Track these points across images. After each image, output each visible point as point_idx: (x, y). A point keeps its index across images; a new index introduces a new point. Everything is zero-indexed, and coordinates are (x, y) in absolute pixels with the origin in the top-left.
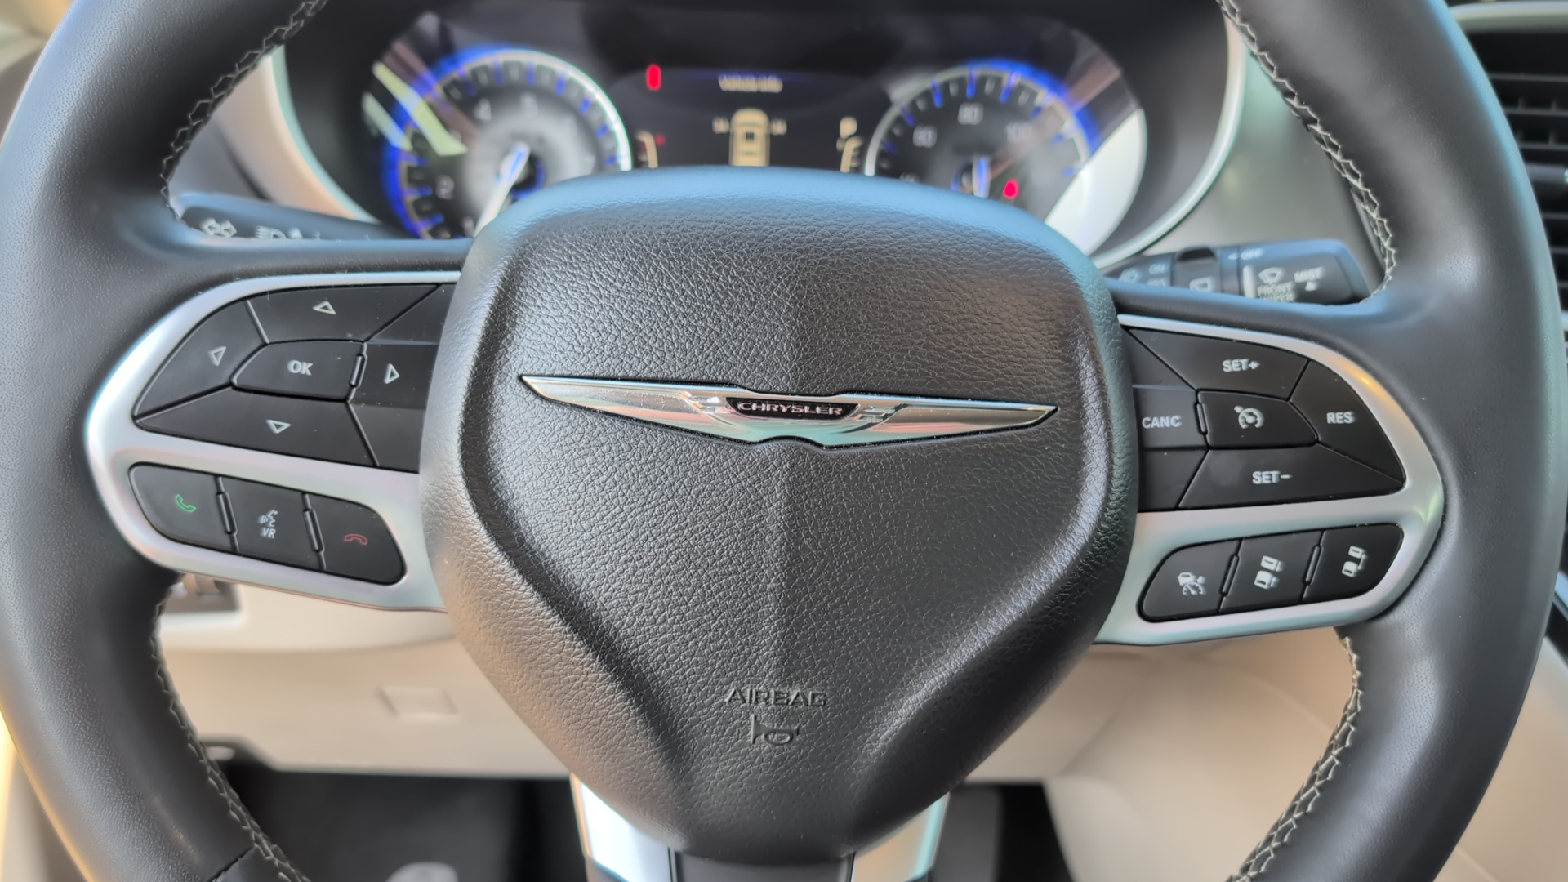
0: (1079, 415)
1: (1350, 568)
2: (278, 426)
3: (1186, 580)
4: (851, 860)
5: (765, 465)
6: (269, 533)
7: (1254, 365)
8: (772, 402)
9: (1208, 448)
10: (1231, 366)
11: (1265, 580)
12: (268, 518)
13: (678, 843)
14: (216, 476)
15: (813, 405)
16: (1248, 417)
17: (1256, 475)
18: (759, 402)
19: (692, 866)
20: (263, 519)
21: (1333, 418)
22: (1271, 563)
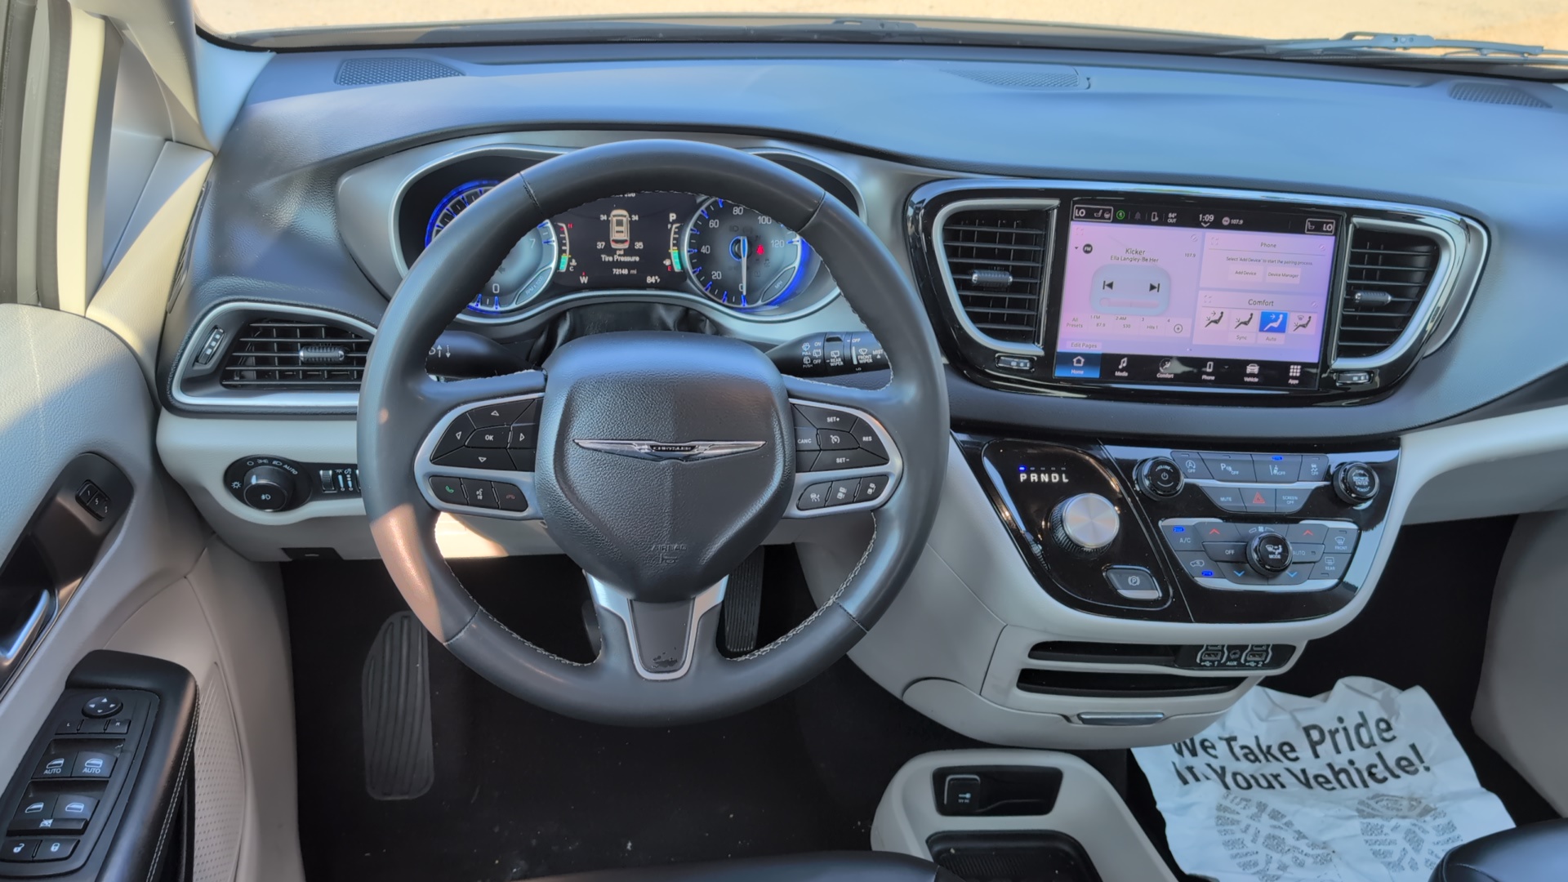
0: (774, 444)
1: (870, 491)
2: (482, 459)
3: (813, 496)
4: (694, 599)
5: (664, 469)
6: (480, 497)
7: (838, 419)
8: (666, 446)
9: (820, 450)
10: (830, 420)
11: (840, 496)
12: (479, 492)
13: (630, 596)
14: (460, 478)
15: (680, 447)
16: (835, 439)
17: (838, 459)
18: (661, 446)
19: (636, 604)
20: (478, 493)
21: (865, 439)
22: (843, 490)
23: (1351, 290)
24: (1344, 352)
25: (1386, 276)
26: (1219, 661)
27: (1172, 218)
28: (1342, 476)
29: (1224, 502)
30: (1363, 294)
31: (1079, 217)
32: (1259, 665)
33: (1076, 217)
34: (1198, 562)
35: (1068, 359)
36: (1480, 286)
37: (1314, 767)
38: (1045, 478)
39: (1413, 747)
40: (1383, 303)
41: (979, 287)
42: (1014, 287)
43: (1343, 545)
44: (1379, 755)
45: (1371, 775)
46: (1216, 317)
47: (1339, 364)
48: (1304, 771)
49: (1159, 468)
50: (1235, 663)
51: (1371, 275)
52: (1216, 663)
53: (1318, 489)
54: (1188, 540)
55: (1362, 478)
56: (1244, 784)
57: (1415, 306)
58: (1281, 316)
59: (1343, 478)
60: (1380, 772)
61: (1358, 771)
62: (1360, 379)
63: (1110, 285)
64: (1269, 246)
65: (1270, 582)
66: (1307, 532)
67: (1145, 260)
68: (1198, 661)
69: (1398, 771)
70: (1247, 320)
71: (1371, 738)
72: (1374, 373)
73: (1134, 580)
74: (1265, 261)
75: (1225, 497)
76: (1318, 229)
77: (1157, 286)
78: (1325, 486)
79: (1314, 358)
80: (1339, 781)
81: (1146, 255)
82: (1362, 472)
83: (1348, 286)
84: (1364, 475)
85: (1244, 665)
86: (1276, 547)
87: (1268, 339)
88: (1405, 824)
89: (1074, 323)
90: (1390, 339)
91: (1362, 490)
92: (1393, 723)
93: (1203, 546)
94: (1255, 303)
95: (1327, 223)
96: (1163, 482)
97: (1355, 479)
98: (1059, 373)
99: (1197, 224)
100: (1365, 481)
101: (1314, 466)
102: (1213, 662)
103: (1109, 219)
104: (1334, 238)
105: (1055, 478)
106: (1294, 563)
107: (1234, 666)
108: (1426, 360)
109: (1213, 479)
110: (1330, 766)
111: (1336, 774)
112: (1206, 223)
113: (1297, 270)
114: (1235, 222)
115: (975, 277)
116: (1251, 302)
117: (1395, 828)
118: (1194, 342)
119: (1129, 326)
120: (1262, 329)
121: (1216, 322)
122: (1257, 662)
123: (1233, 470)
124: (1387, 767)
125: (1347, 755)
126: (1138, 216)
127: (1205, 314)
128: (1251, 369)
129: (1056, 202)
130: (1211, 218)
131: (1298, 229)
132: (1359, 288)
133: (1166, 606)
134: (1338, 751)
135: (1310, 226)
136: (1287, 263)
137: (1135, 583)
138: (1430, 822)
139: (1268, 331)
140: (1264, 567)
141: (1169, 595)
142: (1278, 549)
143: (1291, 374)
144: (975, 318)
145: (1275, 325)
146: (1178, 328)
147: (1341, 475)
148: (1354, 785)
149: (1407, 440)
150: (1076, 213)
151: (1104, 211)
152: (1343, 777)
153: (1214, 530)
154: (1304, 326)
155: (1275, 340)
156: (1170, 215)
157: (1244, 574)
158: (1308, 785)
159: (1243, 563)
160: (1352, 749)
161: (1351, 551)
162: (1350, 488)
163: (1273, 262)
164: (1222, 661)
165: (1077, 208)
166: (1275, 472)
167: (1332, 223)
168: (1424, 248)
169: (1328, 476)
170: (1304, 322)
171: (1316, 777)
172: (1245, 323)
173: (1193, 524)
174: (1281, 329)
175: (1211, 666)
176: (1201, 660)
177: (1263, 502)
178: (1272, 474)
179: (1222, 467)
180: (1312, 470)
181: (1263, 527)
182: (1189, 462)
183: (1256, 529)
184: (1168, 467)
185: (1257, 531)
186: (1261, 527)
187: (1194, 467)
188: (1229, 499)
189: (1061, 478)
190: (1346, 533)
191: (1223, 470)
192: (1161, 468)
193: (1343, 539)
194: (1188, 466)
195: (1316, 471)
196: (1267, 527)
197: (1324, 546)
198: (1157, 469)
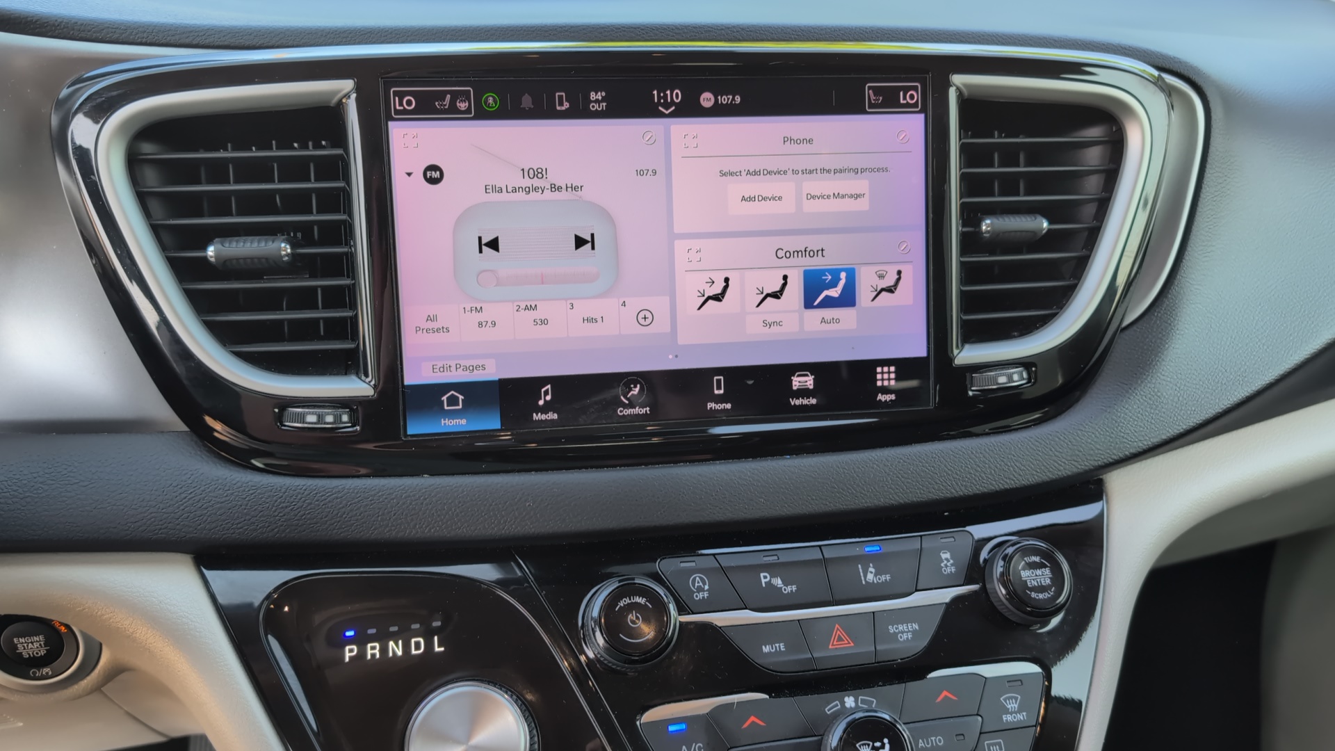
23: (971, 215)
24: (975, 333)
25: (1037, 184)
27: (597, 101)
28: (1000, 570)
29: (770, 652)
30: (995, 221)
31: (405, 112)
33: (397, 112)
35: (430, 397)
36: (1203, 191)
38: (395, 649)
40: (1034, 233)
41: (225, 270)
42: (297, 265)
43: (1020, 711)
46: (717, 289)
47: (967, 355)
49: (621, 604)
51: (1009, 184)
53: (957, 600)
54: (699, 748)
55: (1039, 572)
57: (1093, 235)
58: (843, 275)
59: (1002, 574)
62: (1010, 379)
63: (494, 245)
64: (798, 142)
66: (943, 694)
67: (555, 188)
70: (778, 289)
72: (1036, 366)
74: (795, 172)
75: (772, 644)
76: (889, 102)
77: (589, 239)
78: (975, 593)
79: (917, 347)
81: (554, 177)
82: (1037, 559)
83: (964, 208)
84: (1041, 566)
86: (878, 744)
87: (823, 321)
89: (430, 325)
90: (1059, 299)
91: (1041, 596)
94: (789, 255)
95: (906, 90)
96: (633, 632)
97: (1025, 574)
98: (417, 427)
99: (650, 111)
100: (1043, 576)
101: (945, 555)
103: (468, 111)
104: (922, 116)
105: (418, 646)
108: (1127, 332)
109: (745, 608)
112: (667, 106)
113: (860, 185)
114: (724, 100)
115: (211, 251)
116: (781, 254)
118: (682, 340)
119: (544, 322)
120: (809, 304)
121: (718, 298)
123: (786, 583)
126: (527, 101)
127: (692, 285)
128: (797, 382)
129: (347, 85)
130: (677, 95)
131: (852, 105)
132: (992, 210)
135: (873, 97)
136: (841, 171)
139: (821, 305)
142: (883, 744)
143: (879, 383)
144: (224, 335)
145: (834, 293)
146: (645, 318)
147: (999, 568)
149: (1116, 481)
150: (395, 104)
151: (455, 96)
153: (752, 718)
154: (890, 290)
155: (838, 321)
156: (593, 96)
161: (1034, 721)
162: (1018, 595)
163: (811, 172)
165: (396, 93)
166: (870, 577)
167: (915, 88)
168: (1094, 132)
169: (975, 571)
170: (889, 281)
172: (776, 295)
173: (707, 711)
174: (848, 299)
177: (849, 643)
178: (864, 582)
179: (763, 581)
180: (942, 565)
181: (852, 699)
182: (695, 578)
183: (837, 705)
184: (641, 598)
185: (838, 710)
186: (846, 699)
187: (707, 587)
188: (779, 646)
189: (429, 645)
190: (1022, 684)
191: (764, 585)
192: (626, 603)
193: (1016, 699)
194: (694, 587)
195: (952, 565)
196: (860, 698)
197: (980, 718)
198: (619, 606)
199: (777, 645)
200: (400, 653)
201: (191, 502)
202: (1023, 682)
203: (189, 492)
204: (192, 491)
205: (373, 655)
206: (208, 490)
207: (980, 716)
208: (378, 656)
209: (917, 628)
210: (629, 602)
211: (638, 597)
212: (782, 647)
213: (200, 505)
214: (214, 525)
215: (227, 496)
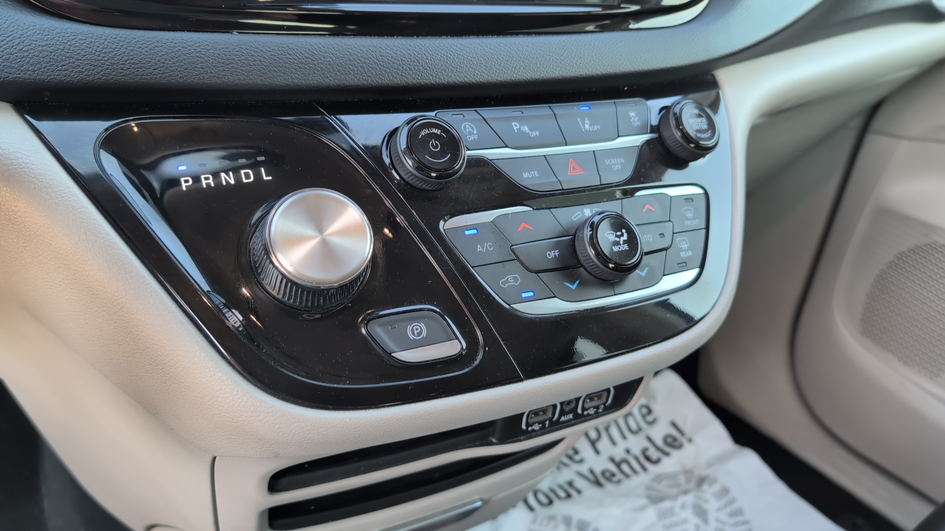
26: (551, 420)
29: (528, 178)
32: (600, 410)
34: (510, 278)
37: (600, 464)
38: (228, 179)
39: (674, 425)
43: (694, 218)
44: (650, 439)
45: (648, 459)
48: (592, 471)
49: (423, 133)
50: (571, 416)
52: (547, 423)
53: (644, 144)
54: (489, 246)
55: (699, 120)
56: (544, 500)
60: (654, 454)
61: (637, 459)
65: (617, 291)
66: (647, 206)
68: (524, 427)
69: (667, 449)
71: (638, 424)
73: (417, 329)
75: (529, 171)
78: (654, 139)
80: (622, 472)
82: (697, 112)
85: (582, 416)
86: (619, 233)
88: (689, 499)
91: (703, 136)
92: (654, 407)
93: (513, 251)
96: (434, 155)
101: (632, 114)
102: (543, 423)
105: (247, 176)
106: (647, 253)
107: (570, 420)
109: (507, 147)
110: (612, 460)
111: (618, 465)
117: (683, 507)
122: (597, 407)
123: (531, 130)
124: (658, 449)
125: (622, 445)
133: (476, 363)
134: (614, 443)
137: (419, 334)
138: (708, 491)
140: (608, 267)
141: (478, 342)
142: (622, 235)
148: (635, 471)
152: (625, 467)
153: (523, 224)
157: (579, 284)
158: (598, 484)
159: (574, 267)
160: (624, 437)
161: (703, 225)
164: (554, 419)
166: (587, 126)
169: (653, 126)
171: (603, 473)
175: (541, 429)
176: (528, 425)
177: (581, 171)
178: (583, 130)
179: (515, 128)
180: (632, 120)
181: (588, 210)
182: (465, 125)
183: (579, 215)
184: (437, 130)
185: (581, 217)
186: (585, 210)
187: (475, 132)
188: (534, 173)
189: (258, 175)
190: (693, 201)
191: (516, 131)
192: (426, 133)
193: (691, 210)
194: (466, 132)
195: (638, 120)
196: (594, 209)
197: (671, 223)
198: (421, 135)
199: (533, 172)
200: (232, 182)
201: (9, 44)
202: (694, 199)
203: (7, 35)
204: (9, 34)
205: (208, 185)
206: (27, 34)
207: (672, 222)
208: (213, 185)
209: (623, 162)
210: (428, 132)
211: (434, 129)
212: (536, 174)
213: (20, 47)
214: (38, 66)
215: (47, 40)
